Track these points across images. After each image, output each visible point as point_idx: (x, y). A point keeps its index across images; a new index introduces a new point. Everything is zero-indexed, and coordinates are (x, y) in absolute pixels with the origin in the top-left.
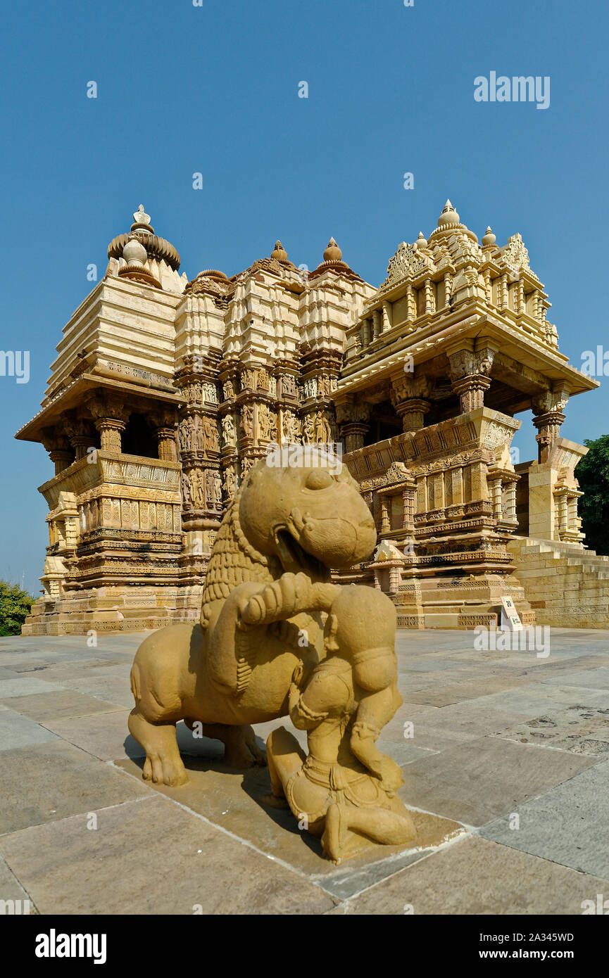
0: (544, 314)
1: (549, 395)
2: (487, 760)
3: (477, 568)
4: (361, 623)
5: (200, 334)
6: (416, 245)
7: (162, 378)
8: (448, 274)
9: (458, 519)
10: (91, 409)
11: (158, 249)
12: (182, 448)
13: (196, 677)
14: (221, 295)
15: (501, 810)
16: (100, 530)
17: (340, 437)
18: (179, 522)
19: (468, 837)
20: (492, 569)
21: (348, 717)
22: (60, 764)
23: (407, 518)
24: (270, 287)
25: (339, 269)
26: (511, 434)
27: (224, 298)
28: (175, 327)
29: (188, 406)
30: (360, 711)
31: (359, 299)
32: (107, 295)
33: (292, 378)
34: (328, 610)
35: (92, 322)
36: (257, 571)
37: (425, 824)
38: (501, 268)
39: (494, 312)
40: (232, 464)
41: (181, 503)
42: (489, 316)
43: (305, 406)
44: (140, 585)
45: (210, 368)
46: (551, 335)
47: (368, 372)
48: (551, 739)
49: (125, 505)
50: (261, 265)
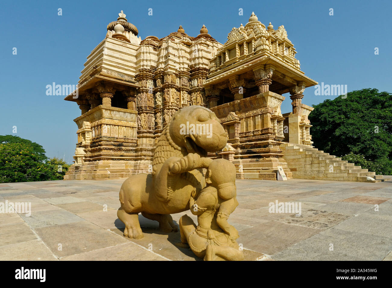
0: (294, 56)
1: (297, 87)
2: (273, 230)
3: (267, 155)
4: (221, 173)
5: (147, 60)
6: (239, 29)
7: (130, 77)
8: (253, 40)
9: (258, 135)
10: (98, 89)
11: (129, 27)
12: (138, 105)
13: (149, 194)
14: (156, 45)
15: (280, 249)
16: (101, 137)
17: (207, 102)
18: (135, 134)
19: (266, 259)
20: (273, 155)
21: (215, 210)
22: (86, 230)
23: (236, 134)
24: (177, 43)
25: (207, 37)
26: (281, 102)
27: (157, 47)
28: (136, 58)
29: (141, 89)
30: (220, 207)
31: (215, 49)
32: (107, 45)
33: (186, 78)
34: (207, 168)
35: (100, 55)
36: (176, 153)
37: (248, 254)
38: (276, 38)
39: (273, 54)
40: (160, 112)
41: (137, 127)
42: (271, 56)
43: (192, 89)
44: (118, 160)
45: (151, 74)
46: (297, 64)
47: (219, 77)
48: (301, 222)
49: (112, 127)
50: (173, 35)
